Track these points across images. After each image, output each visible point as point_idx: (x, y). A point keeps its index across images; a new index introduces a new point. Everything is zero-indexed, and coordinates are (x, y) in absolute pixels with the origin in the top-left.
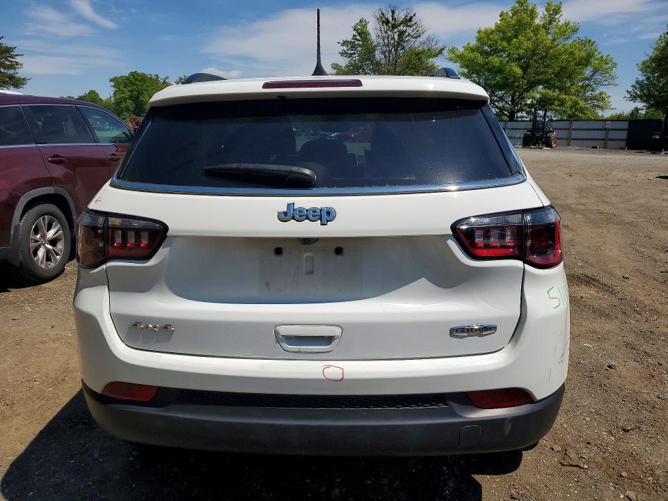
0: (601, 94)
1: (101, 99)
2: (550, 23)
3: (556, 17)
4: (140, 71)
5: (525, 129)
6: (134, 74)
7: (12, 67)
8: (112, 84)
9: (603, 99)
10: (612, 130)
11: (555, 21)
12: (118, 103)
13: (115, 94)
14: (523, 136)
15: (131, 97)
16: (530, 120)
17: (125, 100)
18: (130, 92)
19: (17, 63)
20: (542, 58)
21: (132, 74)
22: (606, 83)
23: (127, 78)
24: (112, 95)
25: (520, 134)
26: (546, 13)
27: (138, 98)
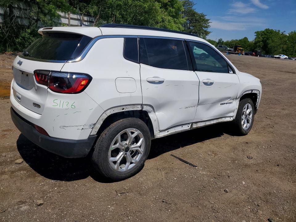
1: (249, 41)
4: (270, 29)
6: (267, 30)
7: (207, 27)
8: (256, 34)
12: (255, 43)
13: (255, 39)
15: (263, 41)
17: (259, 42)
18: (263, 38)
19: (209, 26)
21: (266, 30)
23: (263, 32)
24: (254, 39)
27: (266, 41)
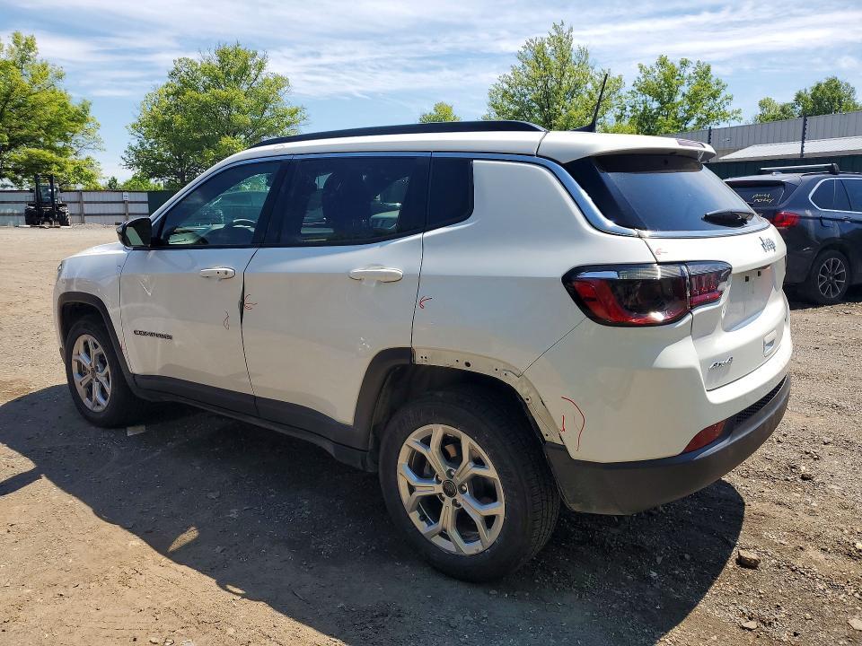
0: (88, 159)
2: (23, 60)
3: (31, 54)
5: (26, 202)
9: (92, 165)
10: (131, 202)
11: (29, 60)
14: (24, 212)
16: (31, 191)
20: (18, 106)
22: (92, 146)
25: (22, 208)
26: (13, 46)
